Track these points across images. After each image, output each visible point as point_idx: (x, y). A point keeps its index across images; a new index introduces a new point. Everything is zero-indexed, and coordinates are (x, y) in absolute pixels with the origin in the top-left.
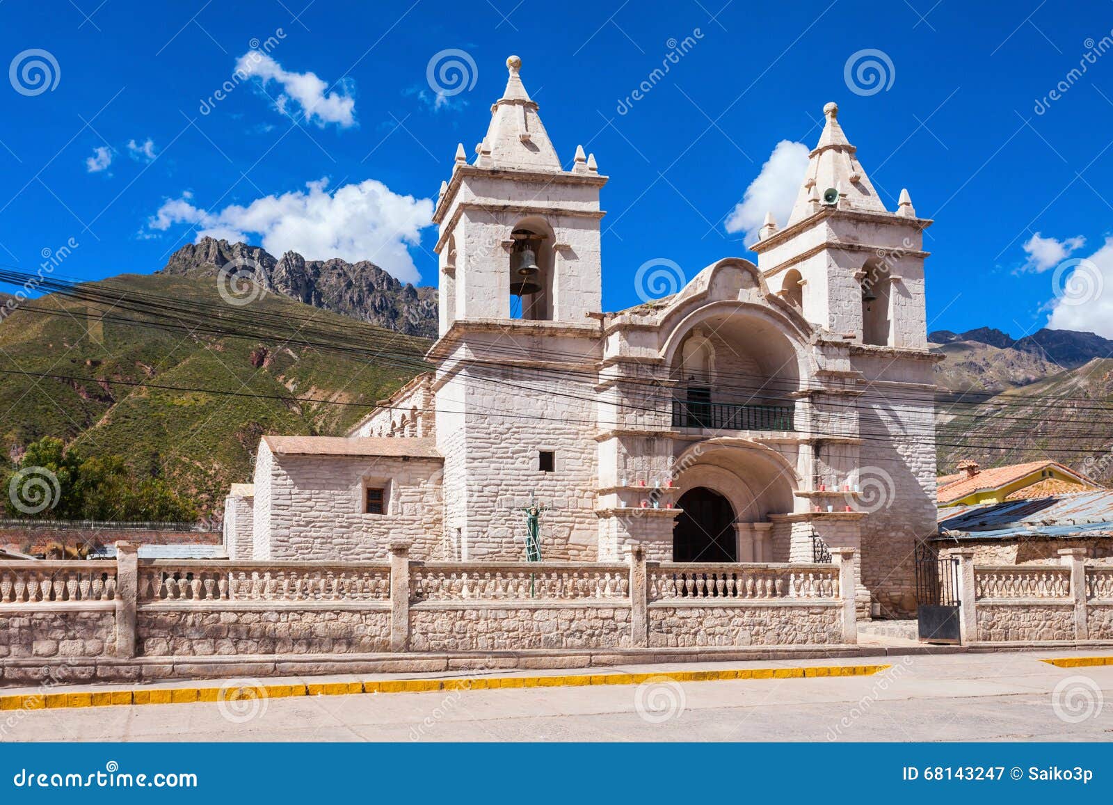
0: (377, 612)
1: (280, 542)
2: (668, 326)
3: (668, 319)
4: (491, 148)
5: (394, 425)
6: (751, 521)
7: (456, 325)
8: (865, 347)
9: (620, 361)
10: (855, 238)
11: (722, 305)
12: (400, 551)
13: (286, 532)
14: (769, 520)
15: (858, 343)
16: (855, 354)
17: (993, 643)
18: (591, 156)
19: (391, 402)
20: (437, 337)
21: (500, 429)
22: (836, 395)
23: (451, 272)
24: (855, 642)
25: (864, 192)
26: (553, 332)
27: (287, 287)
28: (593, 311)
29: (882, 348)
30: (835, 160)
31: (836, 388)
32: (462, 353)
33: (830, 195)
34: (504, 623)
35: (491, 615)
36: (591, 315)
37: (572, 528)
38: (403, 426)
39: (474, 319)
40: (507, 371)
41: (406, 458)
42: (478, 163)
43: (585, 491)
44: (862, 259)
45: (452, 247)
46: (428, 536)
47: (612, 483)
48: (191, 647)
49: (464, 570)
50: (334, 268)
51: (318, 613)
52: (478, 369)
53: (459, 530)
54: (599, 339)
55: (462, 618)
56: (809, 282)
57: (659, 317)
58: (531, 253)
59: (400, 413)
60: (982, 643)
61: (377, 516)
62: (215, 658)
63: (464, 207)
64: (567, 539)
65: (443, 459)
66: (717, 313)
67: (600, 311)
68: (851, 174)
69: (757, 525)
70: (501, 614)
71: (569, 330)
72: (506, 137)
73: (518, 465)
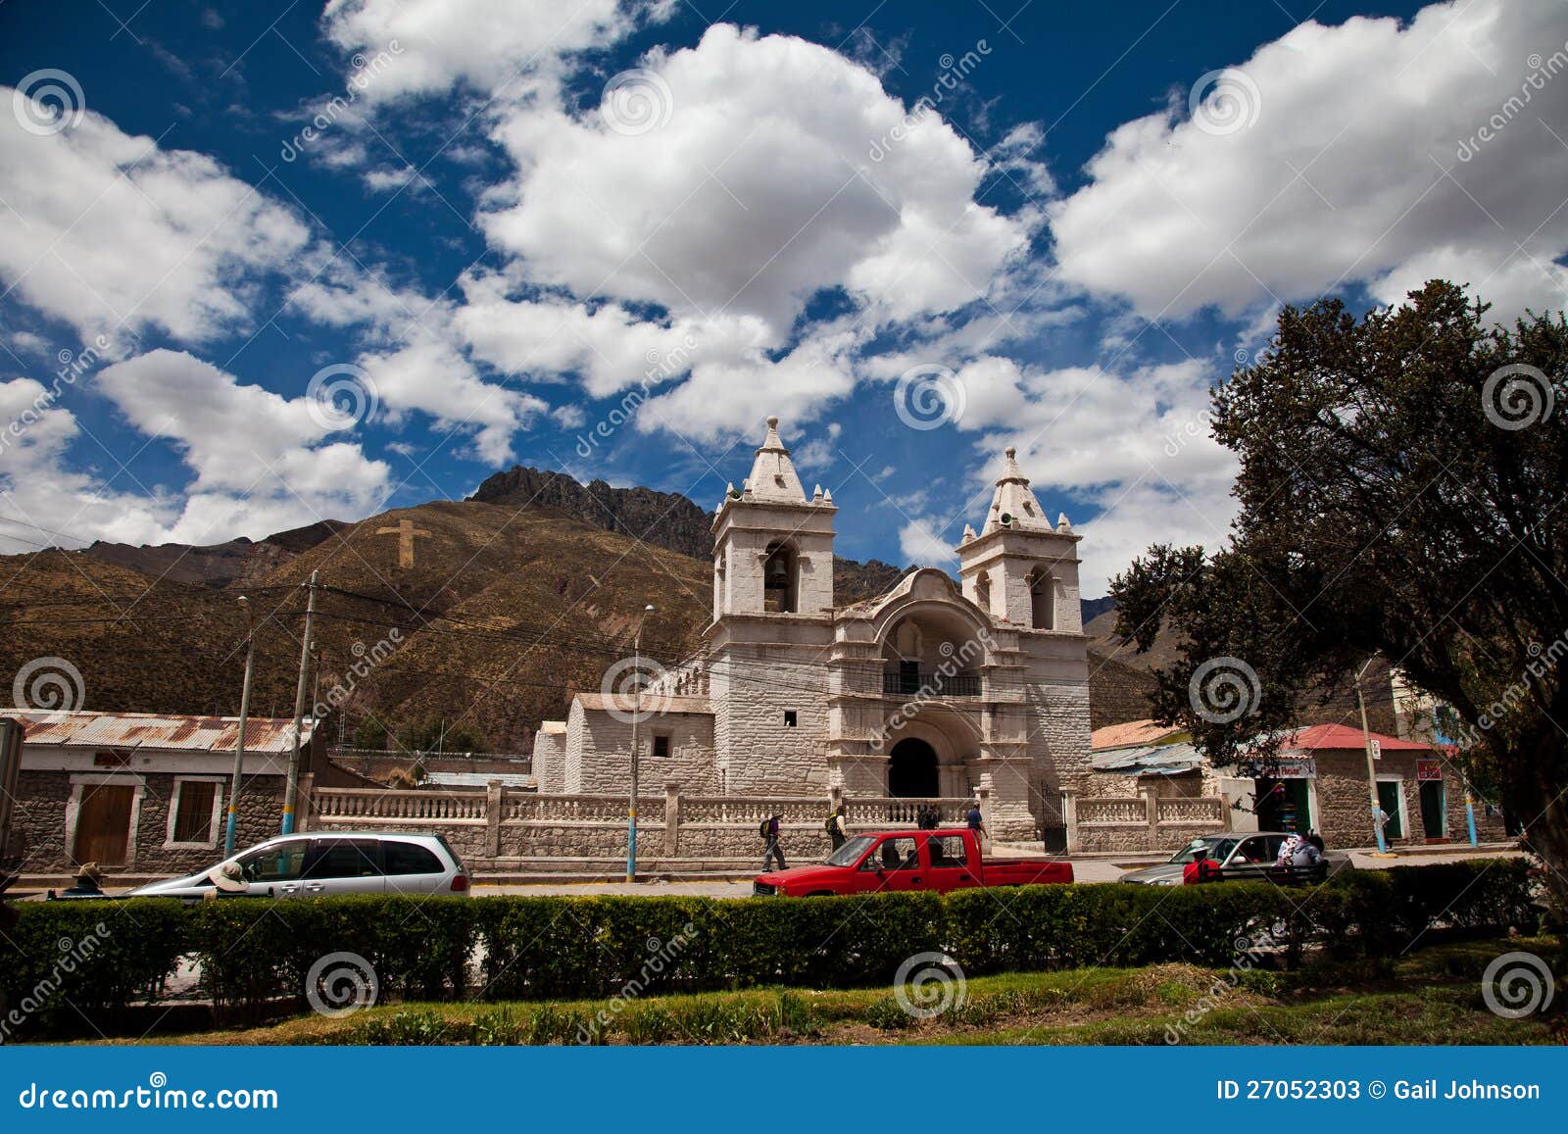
0: (656, 830)
1: (588, 778)
2: (879, 619)
3: (881, 613)
4: (753, 487)
5: (680, 680)
6: (949, 764)
7: (724, 618)
8: (1033, 631)
9: (843, 645)
10: (1025, 550)
11: (920, 603)
12: (672, 788)
13: (592, 770)
14: (963, 764)
15: (1029, 628)
16: (1024, 637)
17: (1090, 854)
18: (827, 491)
19: (678, 661)
20: (712, 620)
21: (756, 694)
22: (1007, 669)
23: (722, 573)
24: (990, 853)
25: (1032, 514)
26: (796, 622)
27: (592, 513)
28: (825, 607)
29: (1047, 632)
30: (1013, 490)
31: (1008, 663)
32: (726, 640)
33: (1006, 518)
34: (742, 839)
35: (733, 833)
36: (824, 610)
37: (809, 770)
38: (687, 683)
39: (737, 613)
40: (762, 653)
41: (685, 714)
42: (744, 498)
43: (819, 742)
44: (1030, 566)
45: (724, 556)
46: (701, 774)
47: (837, 736)
48: (533, 851)
49: (724, 802)
50: (639, 496)
51: (617, 830)
52: (739, 652)
53: (724, 771)
54: (830, 626)
55: (714, 835)
56: (994, 582)
57: (875, 611)
58: (781, 562)
59: (687, 670)
60: (1081, 854)
61: (663, 758)
62: (549, 858)
63: (731, 529)
64: (806, 778)
65: (713, 716)
66: (917, 608)
67: (831, 607)
68: (1025, 500)
69: (954, 767)
70: (741, 833)
71: (809, 620)
72: (764, 477)
73: (768, 721)
